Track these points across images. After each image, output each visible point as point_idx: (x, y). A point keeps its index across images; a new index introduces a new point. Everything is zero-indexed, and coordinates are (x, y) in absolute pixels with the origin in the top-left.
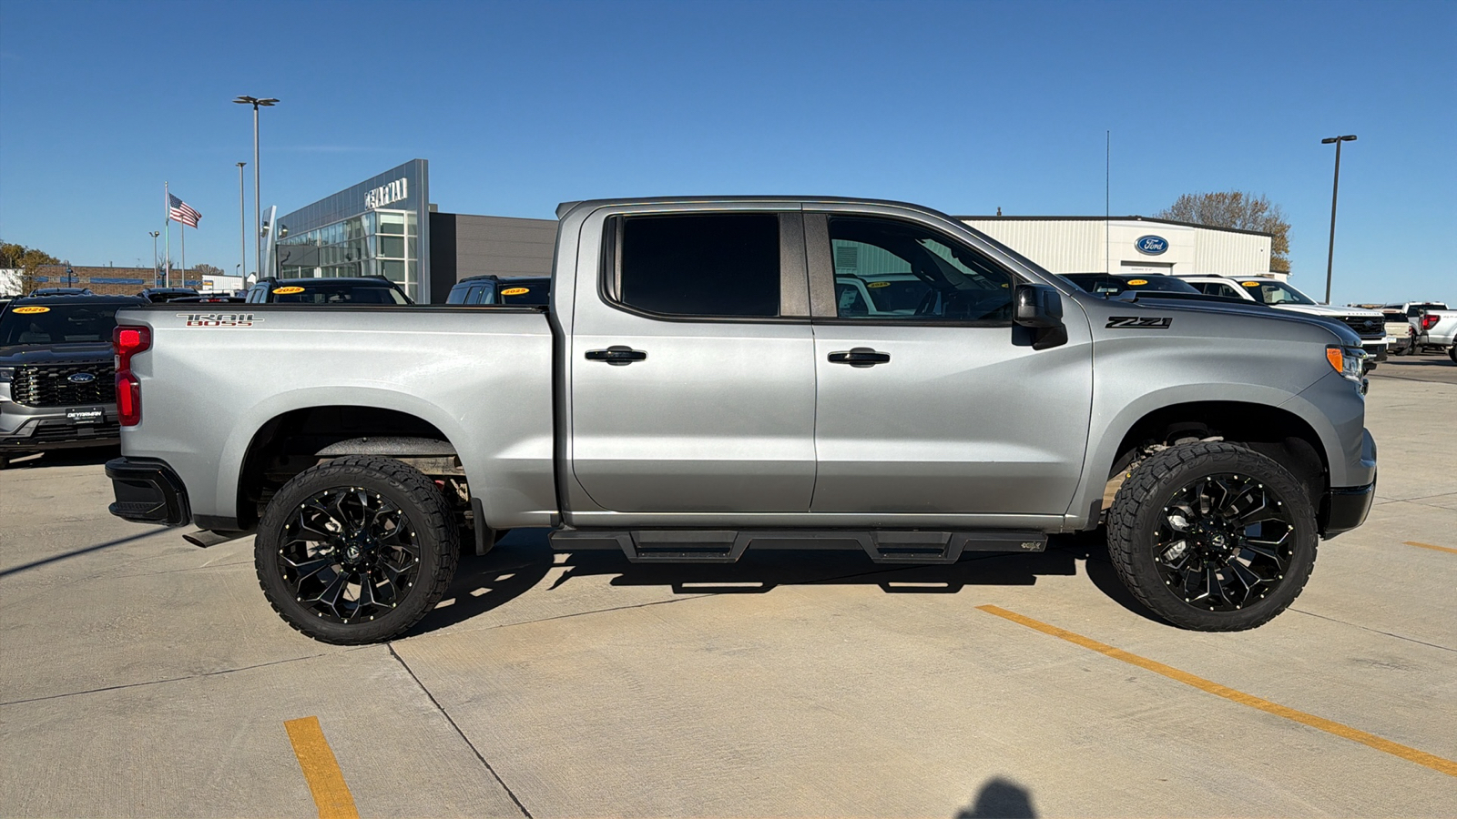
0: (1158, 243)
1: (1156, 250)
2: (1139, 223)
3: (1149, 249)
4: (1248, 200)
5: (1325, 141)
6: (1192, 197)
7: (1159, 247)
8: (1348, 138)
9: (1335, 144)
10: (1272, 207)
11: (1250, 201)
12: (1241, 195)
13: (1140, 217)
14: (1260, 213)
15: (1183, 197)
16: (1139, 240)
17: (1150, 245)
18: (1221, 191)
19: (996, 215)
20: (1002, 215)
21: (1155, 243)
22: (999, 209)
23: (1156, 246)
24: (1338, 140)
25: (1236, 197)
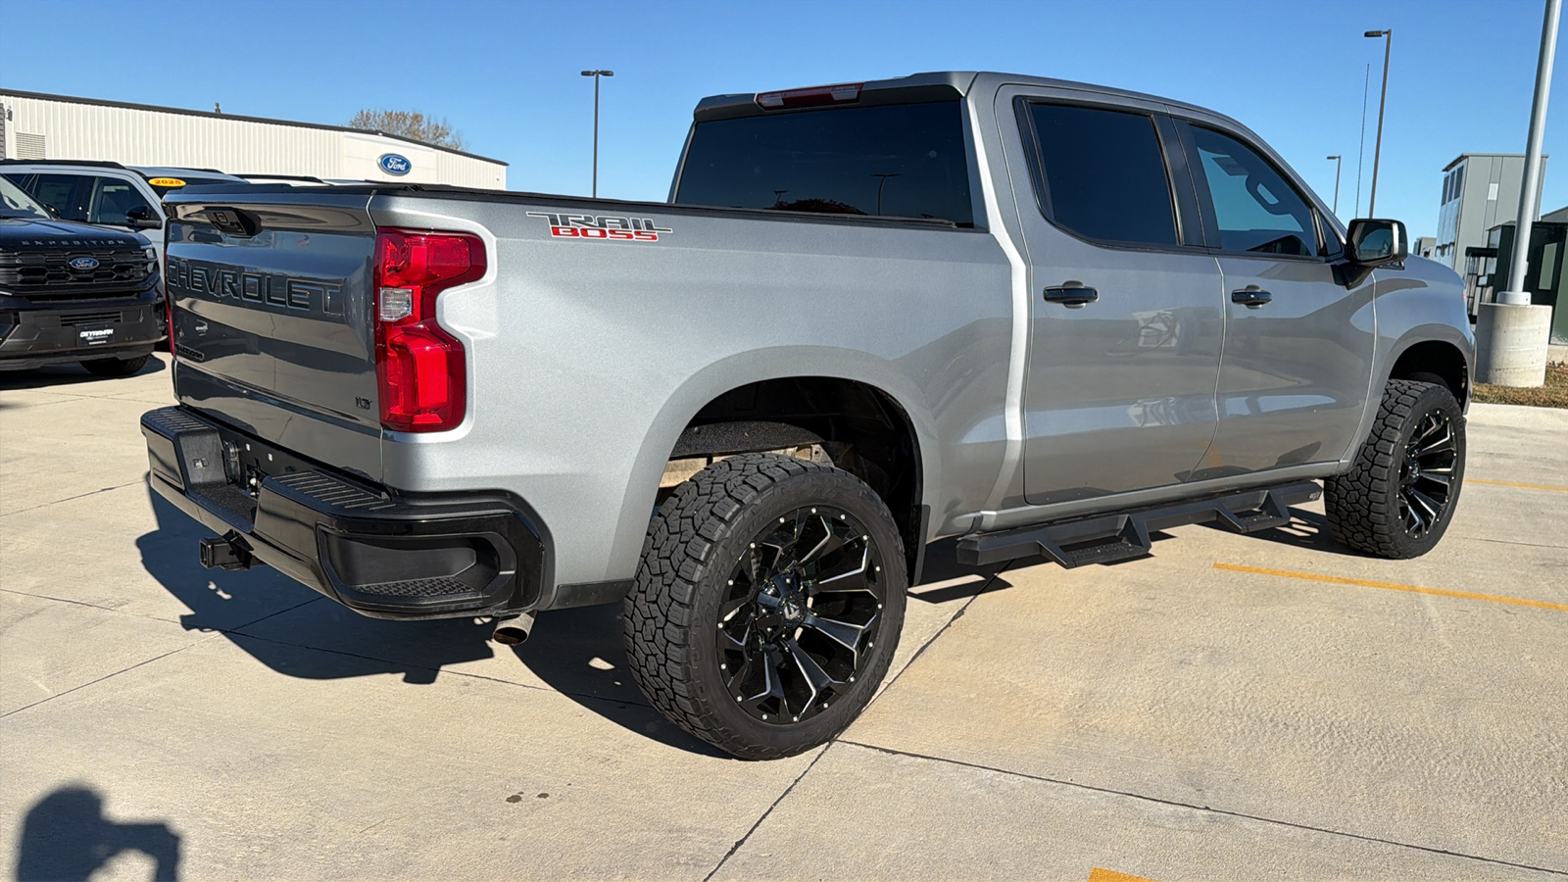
0: (402, 163)
1: (399, 170)
2: (380, 138)
3: (392, 169)
4: (429, 124)
5: (584, 74)
6: (372, 114)
7: (402, 167)
8: (606, 74)
9: (594, 77)
10: (454, 132)
11: (432, 124)
12: (422, 117)
13: (381, 132)
14: (441, 138)
15: (362, 112)
16: (382, 157)
17: (393, 165)
18: (402, 111)
19: (214, 111)
20: (222, 112)
21: (398, 163)
22: (218, 105)
23: (399, 166)
24: (597, 73)
25: (417, 118)
